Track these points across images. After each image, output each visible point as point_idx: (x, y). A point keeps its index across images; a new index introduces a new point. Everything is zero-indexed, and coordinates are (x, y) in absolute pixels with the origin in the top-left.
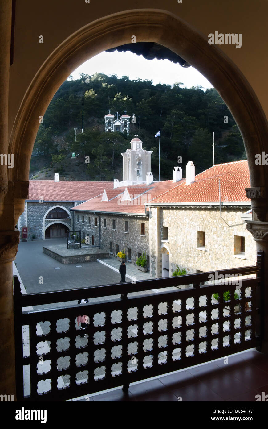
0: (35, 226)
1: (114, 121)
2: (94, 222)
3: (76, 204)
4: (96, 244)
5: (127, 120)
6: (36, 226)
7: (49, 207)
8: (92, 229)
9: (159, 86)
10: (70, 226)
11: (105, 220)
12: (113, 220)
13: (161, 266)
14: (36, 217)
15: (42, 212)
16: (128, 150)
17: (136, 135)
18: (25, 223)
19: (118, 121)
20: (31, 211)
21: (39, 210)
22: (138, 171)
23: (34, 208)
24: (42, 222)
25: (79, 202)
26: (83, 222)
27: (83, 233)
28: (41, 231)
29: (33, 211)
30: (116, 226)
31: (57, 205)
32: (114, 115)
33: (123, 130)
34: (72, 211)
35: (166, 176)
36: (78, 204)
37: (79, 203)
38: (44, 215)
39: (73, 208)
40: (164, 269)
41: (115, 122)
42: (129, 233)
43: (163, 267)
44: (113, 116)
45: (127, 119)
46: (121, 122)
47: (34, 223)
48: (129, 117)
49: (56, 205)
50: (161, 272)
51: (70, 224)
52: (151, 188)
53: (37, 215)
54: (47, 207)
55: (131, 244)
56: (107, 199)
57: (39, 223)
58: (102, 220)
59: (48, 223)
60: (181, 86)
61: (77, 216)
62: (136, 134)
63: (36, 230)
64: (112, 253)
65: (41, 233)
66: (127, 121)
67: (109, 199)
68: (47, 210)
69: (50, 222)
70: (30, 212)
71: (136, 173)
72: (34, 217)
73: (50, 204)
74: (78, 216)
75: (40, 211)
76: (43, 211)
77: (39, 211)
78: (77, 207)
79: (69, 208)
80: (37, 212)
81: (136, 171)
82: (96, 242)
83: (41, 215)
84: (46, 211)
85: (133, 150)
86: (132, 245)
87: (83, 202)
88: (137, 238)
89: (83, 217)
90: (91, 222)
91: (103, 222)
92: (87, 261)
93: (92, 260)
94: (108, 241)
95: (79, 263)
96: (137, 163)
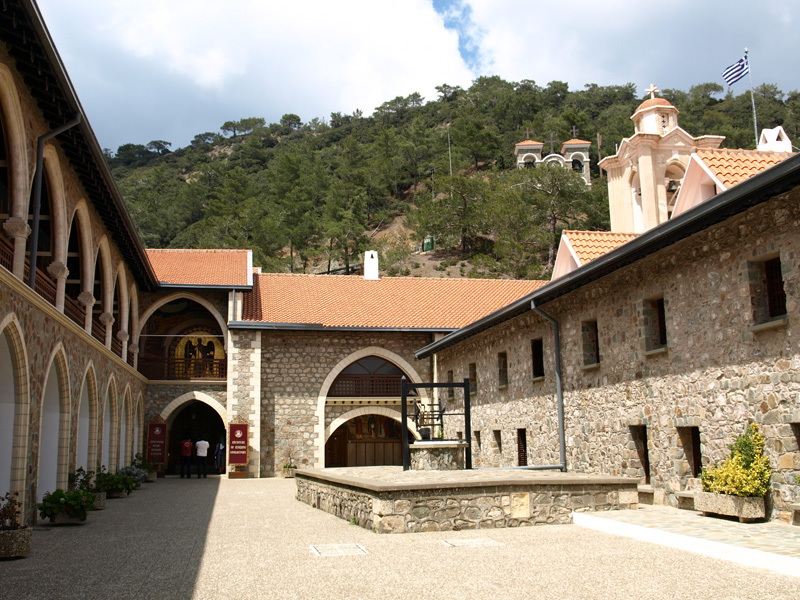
0: (289, 423)
1: (542, 159)
3: (438, 339)
5: (583, 154)
6: (292, 421)
7: (341, 352)
8: (514, 402)
11: (587, 327)
12: (646, 302)
14: (294, 387)
15: (314, 370)
18: (253, 408)
19: (555, 157)
20: (275, 366)
21: (304, 362)
23: (288, 355)
24: (313, 408)
28: (309, 442)
29: (281, 366)
31: (370, 345)
32: (542, 141)
38: (321, 383)
46: (565, 160)
47: (287, 411)
49: (365, 345)
53: (297, 380)
54: (335, 352)
57: (304, 412)
58: (573, 333)
59: (335, 412)
63: (295, 436)
65: (309, 449)
66: (582, 158)
68: (334, 362)
69: (343, 409)
70: (272, 369)
72: (285, 387)
73: (343, 341)
75: (307, 367)
76: (317, 368)
77: (303, 365)
80: (296, 369)
83: (313, 380)
84: (331, 369)
89: (472, 367)
90: (508, 369)
91: (575, 344)
92: (519, 522)
93: (541, 519)
94: (618, 427)
95: (467, 528)
96: (667, 181)
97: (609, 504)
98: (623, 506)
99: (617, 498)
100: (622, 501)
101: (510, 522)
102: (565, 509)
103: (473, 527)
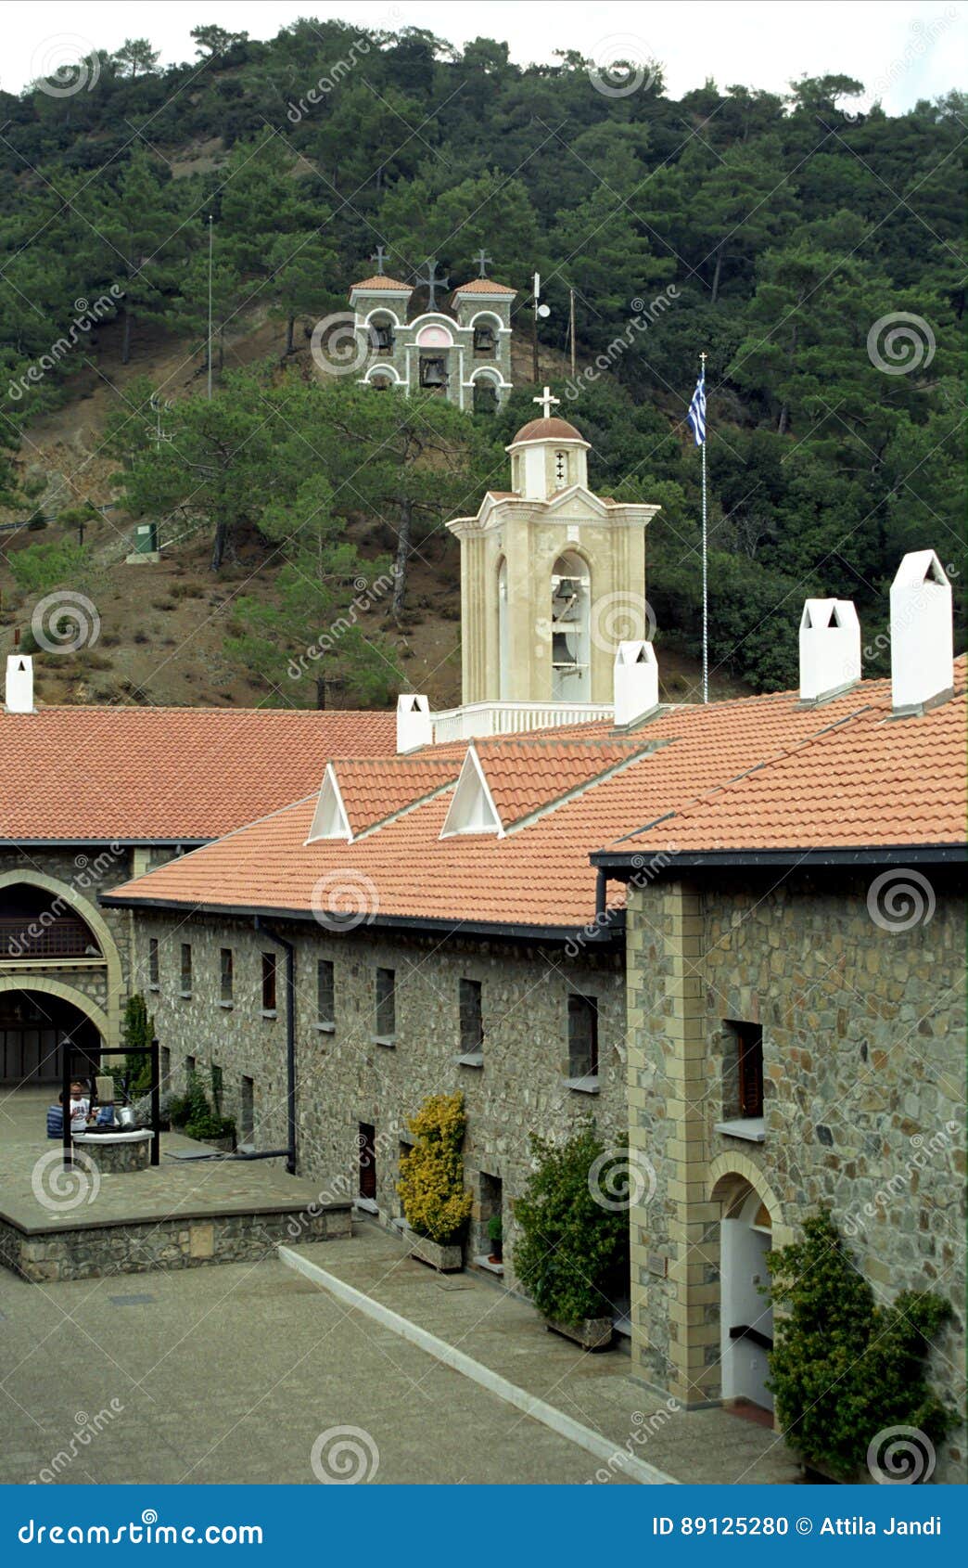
1: (409, 322)
2: (257, 986)
3: (140, 862)
4: (269, 1138)
5: (498, 317)
8: (241, 1034)
9: (703, 101)
10: (106, 1012)
11: (326, 968)
12: (381, 971)
13: (713, 1312)
16: (491, 499)
17: (547, 399)
19: (437, 320)
22: (559, 639)
25: (165, 851)
26: (186, 980)
27: (184, 1060)
30: (401, 1016)
31: (15, 867)
32: (412, 283)
33: (467, 378)
34: (116, 912)
35: (751, 677)
36: (156, 862)
37: (166, 854)
39: (120, 892)
40: (735, 1333)
41: (415, 330)
42: (488, 1061)
43: (727, 1321)
44: (406, 292)
45: (497, 305)
46: (459, 328)
48: (509, 295)
50: (713, 1354)
51: (106, 994)
52: (645, 749)
55: (501, 1144)
56: (343, 827)
58: (309, 969)
60: (848, 105)
61: (146, 942)
62: (547, 390)
64: (370, 1204)
66: (496, 323)
67: (359, 830)
71: (545, 650)
74: (154, 942)
78: (147, 882)
79: (99, 890)
81: (550, 638)
82: (268, 1124)
85: (529, 497)
86: (507, 1151)
87: (188, 849)
88: (543, 1100)
89: (187, 949)
90: (234, 981)
91: (311, 987)
92: (199, 1261)
93: (227, 1256)
94: (349, 1120)
95: (135, 1271)
96: (556, 580)
97: (315, 1235)
98: (331, 1237)
99: (325, 1225)
100: (330, 1230)
101: (189, 1263)
102: (258, 1244)
103: (143, 1271)
